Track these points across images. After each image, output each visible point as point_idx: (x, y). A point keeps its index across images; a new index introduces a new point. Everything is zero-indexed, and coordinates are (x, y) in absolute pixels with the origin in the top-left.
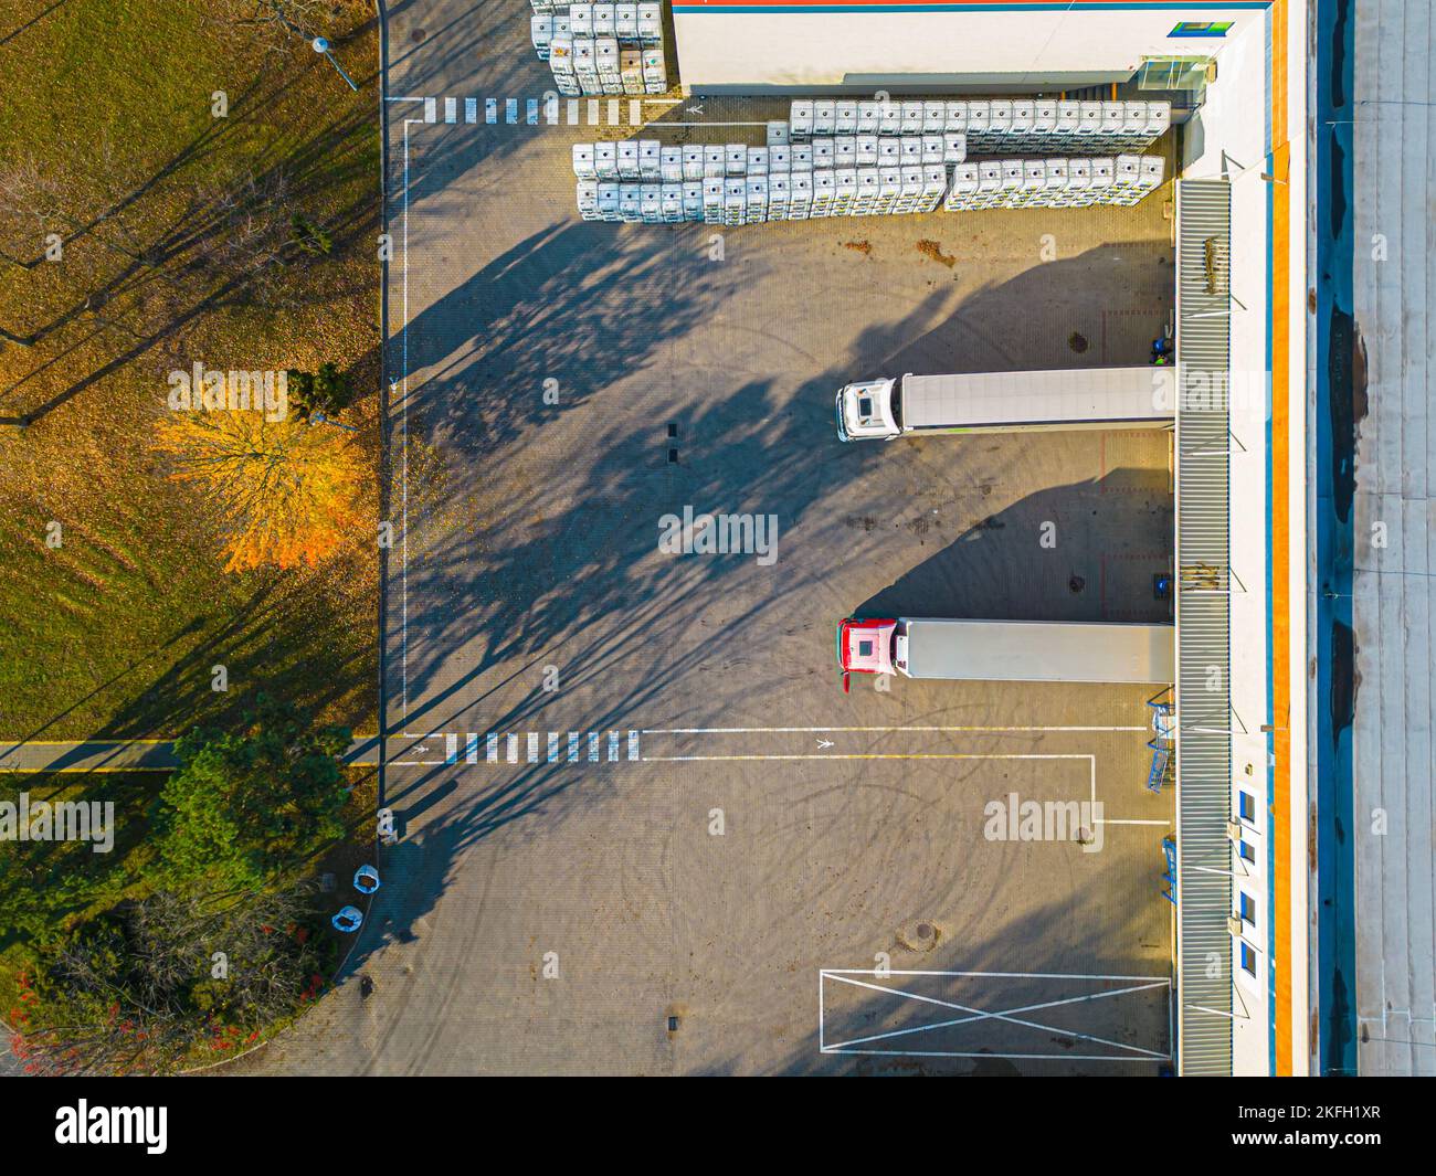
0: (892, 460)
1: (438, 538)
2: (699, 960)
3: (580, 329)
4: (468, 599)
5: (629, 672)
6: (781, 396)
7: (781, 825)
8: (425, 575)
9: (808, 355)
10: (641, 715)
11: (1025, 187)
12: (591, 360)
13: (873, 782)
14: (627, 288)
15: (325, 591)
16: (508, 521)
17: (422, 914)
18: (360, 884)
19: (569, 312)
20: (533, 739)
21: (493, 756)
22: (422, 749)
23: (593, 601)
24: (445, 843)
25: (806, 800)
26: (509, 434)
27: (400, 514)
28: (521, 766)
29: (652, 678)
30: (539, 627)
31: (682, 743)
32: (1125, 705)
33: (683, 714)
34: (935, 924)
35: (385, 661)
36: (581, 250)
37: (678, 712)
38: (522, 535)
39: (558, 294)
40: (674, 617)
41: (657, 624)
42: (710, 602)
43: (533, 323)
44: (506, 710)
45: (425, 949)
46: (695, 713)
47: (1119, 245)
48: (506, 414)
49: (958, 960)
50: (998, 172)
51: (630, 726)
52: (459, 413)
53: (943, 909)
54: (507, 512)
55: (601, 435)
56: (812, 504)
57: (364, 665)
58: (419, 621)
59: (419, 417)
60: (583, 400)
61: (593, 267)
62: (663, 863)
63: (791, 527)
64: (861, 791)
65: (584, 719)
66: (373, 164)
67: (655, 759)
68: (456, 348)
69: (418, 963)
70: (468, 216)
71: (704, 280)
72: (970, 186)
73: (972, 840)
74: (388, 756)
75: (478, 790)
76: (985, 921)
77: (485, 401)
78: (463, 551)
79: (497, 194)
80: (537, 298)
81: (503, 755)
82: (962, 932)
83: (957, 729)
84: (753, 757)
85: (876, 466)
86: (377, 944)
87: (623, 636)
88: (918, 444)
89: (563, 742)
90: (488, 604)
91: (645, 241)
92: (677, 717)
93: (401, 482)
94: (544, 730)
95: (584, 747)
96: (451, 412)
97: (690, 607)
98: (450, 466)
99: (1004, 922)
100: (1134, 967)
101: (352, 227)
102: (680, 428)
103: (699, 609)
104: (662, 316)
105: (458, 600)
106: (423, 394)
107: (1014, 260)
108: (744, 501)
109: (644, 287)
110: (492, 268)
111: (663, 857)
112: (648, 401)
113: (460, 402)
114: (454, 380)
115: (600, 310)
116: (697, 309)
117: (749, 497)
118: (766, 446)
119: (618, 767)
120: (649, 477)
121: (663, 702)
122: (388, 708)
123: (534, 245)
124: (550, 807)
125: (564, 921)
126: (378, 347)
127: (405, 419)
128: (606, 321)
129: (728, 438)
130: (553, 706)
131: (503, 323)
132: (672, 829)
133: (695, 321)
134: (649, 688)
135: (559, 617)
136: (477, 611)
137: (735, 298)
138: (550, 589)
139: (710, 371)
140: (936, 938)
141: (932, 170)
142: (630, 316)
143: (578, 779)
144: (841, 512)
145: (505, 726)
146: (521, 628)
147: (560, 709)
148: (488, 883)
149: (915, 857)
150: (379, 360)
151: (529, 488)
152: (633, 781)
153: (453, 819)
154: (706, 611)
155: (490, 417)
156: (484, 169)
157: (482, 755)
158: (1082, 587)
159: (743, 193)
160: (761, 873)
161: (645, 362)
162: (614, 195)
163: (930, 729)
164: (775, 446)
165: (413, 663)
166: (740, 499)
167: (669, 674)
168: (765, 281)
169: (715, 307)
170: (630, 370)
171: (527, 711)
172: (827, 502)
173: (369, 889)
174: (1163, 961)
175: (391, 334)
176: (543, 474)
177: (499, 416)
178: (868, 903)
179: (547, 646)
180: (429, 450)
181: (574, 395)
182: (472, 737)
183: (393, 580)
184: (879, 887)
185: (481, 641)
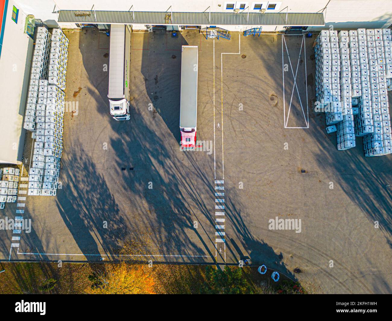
0: (137, 105)
1: (153, 244)
2: (283, 163)
3: (90, 197)
4: (173, 234)
5: (197, 183)
6: (115, 136)
7: (242, 138)
8: (165, 249)
9: (104, 129)
10: (210, 179)
11: (57, 64)
12: (100, 194)
13: (229, 112)
14: (79, 182)
15: (168, 283)
16: (149, 221)
17: (273, 251)
18: (264, 272)
19: (85, 201)
20: (217, 214)
21: (223, 227)
22: (221, 250)
23: (175, 194)
24: (250, 243)
25: (235, 131)
26: (121, 221)
27: (145, 257)
28: (225, 217)
29: (199, 176)
30: (183, 211)
31: (218, 167)
32: (208, 45)
33: (210, 166)
34: (270, 96)
35: (192, 263)
36: (65, 196)
37: (209, 168)
38: (153, 216)
39: (79, 204)
40: (181, 169)
41: (183, 174)
42: (177, 158)
43: (87, 212)
44: (208, 222)
45: (284, 250)
46: (210, 163)
47: (80, 44)
48: (115, 221)
49: (280, 89)
50: (52, 71)
51: (214, 183)
52: (114, 237)
53: (266, 94)
54: (146, 222)
55: (123, 191)
56: (149, 128)
57: (193, 270)
58: (179, 251)
59: (114, 250)
60: (112, 196)
61: (71, 193)
62: (254, 173)
63: (155, 134)
64: (232, 115)
65: (211, 197)
66: (30, 265)
67: (223, 175)
68: (93, 238)
69: (289, 253)
70: (50, 233)
71: (78, 158)
72: (55, 79)
73: (246, 85)
74: (223, 262)
75: (233, 232)
76: (268, 82)
77: (110, 228)
78: (158, 236)
79: (45, 223)
80: (79, 211)
81: (222, 223)
82: (272, 89)
83: (214, 89)
84: (223, 146)
85: (138, 109)
86: (283, 267)
87: (186, 185)
88: (132, 98)
89: (218, 204)
90: (175, 228)
91: (65, 176)
92: (211, 168)
93: (135, 256)
94: (215, 210)
95: (220, 197)
96: (113, 240)
97: (178, 164)
98: (130, 240)
99: (269, 78)
100: (279, 44)
101: (50, 272)
102: (123, 167)
103: (179, 161)
104: (88, 171)
105: (173, 238)
106: (106, 249)
107: (81, 71)
108: (147, 147)
109: (79, 177)
110: (68, 226)
111: (253, 173)
112: (115, 177)
113: (110, 237)
114: (103, 238)
115: (85, 190)
116: (87, 161)
117: (146, 146)
118: (130, 141)
119: (226, 187)
120: (137, 176)
121: (206, 173)
122: (207, 262)
123: (62, 211)
124: (239, 209)
125: (273, 204)
126: (90, 264)
127: (114, 255)
128: (88, 189)
129: (127, 152)
130: (207, 207)
131: (86, 222)
132: (244, 171)
133: (91, 161)
134: (202, 176)
135: (180, 205)
136: (177, 232)
137: (85, 150)
138: (171, 207)
139: (106, 157)
140: (274, 95)
141: (49, 89)
142: (87, 181)
143: (230, 199)
144: (151, 119)
145: (213, 223)
146: (183, 217)
147: (208, 204)
148: (262, 229)
149: (251, 101)
150: (94, 264)
151: (139, 214)
152: (230, 182)
153: (243, 240)
154: (179, 159)
155: (116, 226)
156: (36, 227)
157: (222, 230)
158: (175, 56)
159: (50, 143)
160: (257, 144)
161: (102, 177)
162: (47, 184)
163: (214, 96)
164: (130, 138)
165: (193, 253)
166: (146, 149)
167: (198, 170)
168: (81, 140)
169: (87, 155)
170: (104, 181)
171: (209, 215)
172: (148, 123)
173: (265, 269)
174: (277, 36)
175: (86, 260)
176: (135, 210)
177: (115, 224)
178: (265, 114)
179: (189, 208)
180: (125, 247)
181: (111, 199)
182: (217, 234)
183: (166, 259)
184: (260, 111)
185: (186, 230)
